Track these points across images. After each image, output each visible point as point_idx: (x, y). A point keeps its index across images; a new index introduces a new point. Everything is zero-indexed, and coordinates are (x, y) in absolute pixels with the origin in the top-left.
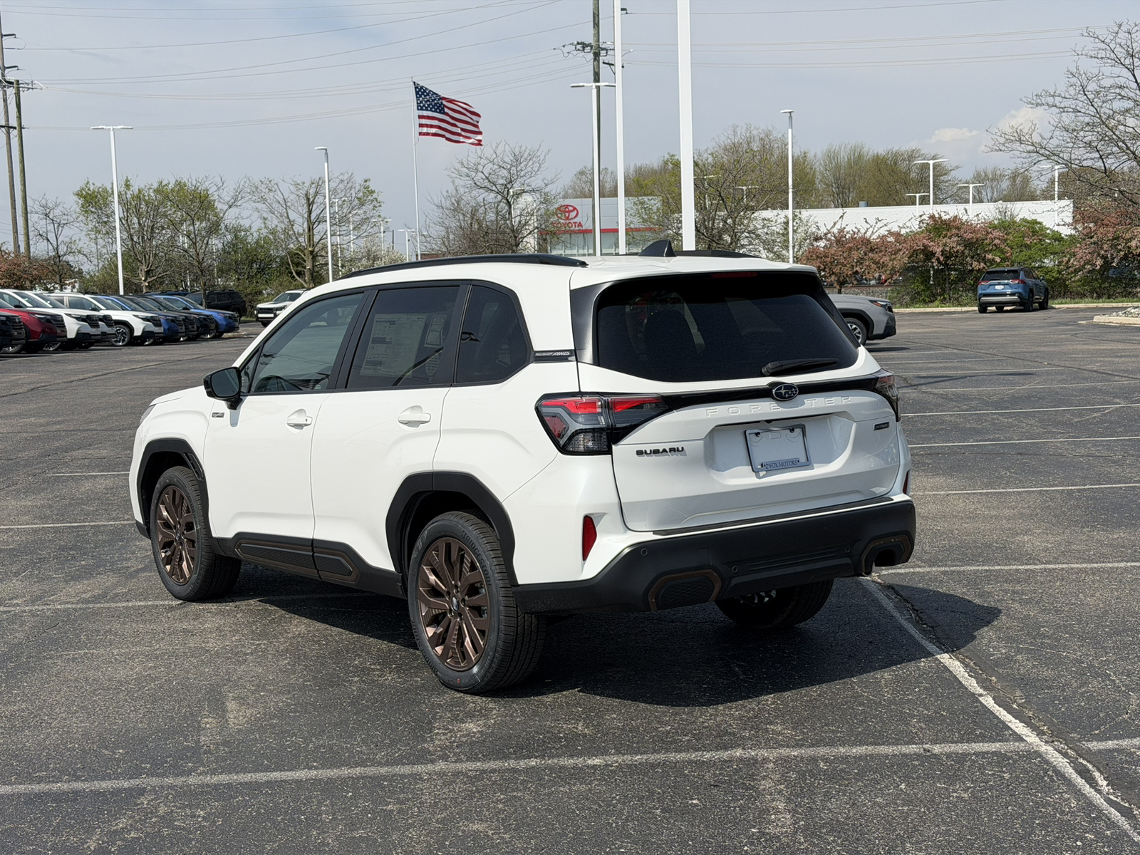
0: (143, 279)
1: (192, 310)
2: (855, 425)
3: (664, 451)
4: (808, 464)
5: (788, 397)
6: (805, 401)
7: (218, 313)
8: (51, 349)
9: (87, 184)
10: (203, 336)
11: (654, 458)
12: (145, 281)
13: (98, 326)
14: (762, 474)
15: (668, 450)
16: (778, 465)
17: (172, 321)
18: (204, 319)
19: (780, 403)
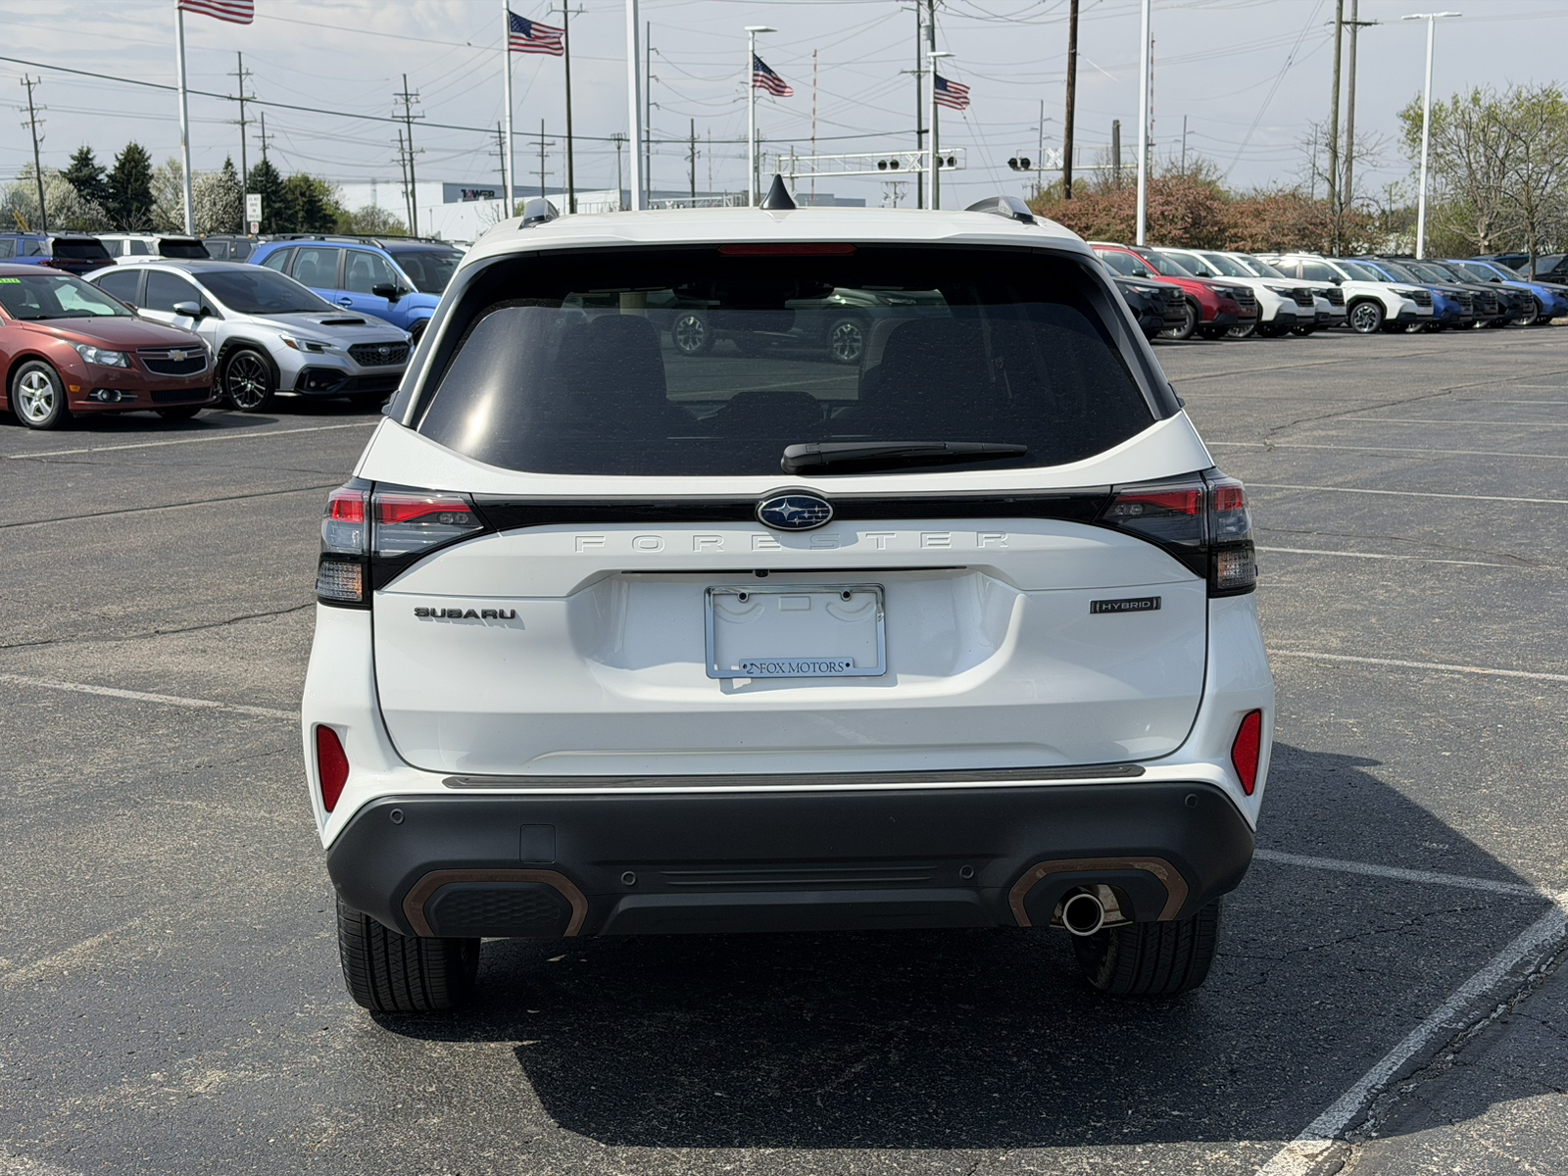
0: (1482, 235)
1: (1504, 283)
2: (1020, 599)
3: (471, 614)
4: (881, 675)
5: (800, 525)
6: (861, 535)
7: (1543, 287)
8: (1241, 335)
9: (1418, 100)
10: (1516, 322)
11: (450, 625)
12: (1485, 238)
13: (1310, 303)
14: (737, 683)
15: (480, 615)
16: (786, 668)
17: (1453, 298)
18: (1516, 296)
19: (782, 535)
